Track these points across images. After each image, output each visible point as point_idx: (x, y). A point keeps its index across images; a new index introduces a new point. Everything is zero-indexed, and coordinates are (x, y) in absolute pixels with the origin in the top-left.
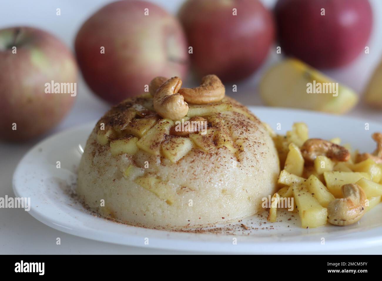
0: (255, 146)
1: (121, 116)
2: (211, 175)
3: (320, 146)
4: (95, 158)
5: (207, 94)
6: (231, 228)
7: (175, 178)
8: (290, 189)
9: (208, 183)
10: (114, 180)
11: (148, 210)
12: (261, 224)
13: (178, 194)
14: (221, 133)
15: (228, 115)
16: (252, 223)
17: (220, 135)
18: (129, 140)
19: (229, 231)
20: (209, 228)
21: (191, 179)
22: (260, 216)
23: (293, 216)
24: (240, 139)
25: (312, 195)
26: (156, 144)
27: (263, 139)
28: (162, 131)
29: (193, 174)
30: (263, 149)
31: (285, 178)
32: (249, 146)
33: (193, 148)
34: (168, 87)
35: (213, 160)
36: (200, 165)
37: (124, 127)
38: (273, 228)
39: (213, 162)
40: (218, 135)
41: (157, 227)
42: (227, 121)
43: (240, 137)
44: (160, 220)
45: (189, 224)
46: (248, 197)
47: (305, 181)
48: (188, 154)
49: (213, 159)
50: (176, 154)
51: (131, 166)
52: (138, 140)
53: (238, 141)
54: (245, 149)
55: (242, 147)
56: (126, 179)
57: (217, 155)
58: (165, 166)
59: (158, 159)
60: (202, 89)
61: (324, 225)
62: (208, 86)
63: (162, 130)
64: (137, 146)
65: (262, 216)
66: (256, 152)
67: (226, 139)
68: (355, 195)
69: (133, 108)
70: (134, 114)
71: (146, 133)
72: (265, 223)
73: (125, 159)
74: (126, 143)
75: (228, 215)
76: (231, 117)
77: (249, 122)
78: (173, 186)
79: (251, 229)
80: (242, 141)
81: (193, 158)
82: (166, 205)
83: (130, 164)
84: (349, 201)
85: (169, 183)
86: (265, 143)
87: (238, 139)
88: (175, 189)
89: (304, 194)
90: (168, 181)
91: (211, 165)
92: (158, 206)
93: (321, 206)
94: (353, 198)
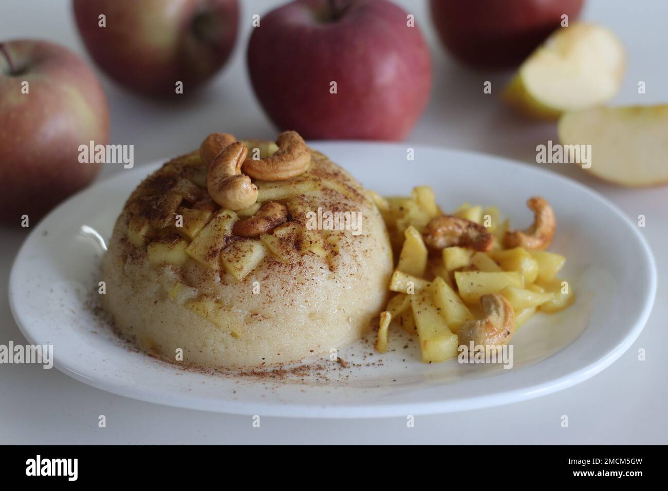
0: (355, 243)
1: (161, 203)
2: (292, 295)
3: (451, 228)
4: (126, 266)
5: (284, 168)
6: (324, 364)
7: (241, 302)
8: (407, 299)
9: (288, 306)
10: (156, 302)
11: (205, 345)
12: (365, 357)
13: (247, 323)
14: (306, 231)
15: (316, 197)
16: (353, 355)
17: (304, 233)
18: (174, 244)
19: (321, 372)
20: (292, 366)
21: (264, 303)
22: (364, 341)
23: (411, 340)
24: (334, 235)
25: (437, 311)
26: (213, 253)
27: (367, 228)
28: (220, 232)
29: (267, 295)
30: (367, 244)
31: (400, 282)
32: (347, 245)
33: (266, 256)
34: (227, 160)
35: (295, 274)
36: (277, 282)
37: (167, 222)
38: (382, 364)
39: (296, 277)
40: (301, 232)
41: (220, 368)
42: (314, 207)
43: (333, 233)
44: (223, 359)
45: (264, 363)
46: (346, 318)
47: (428, 285)
48: (260, 266)
49: (295, 272)
50: (242, 268)
51: (179, 285)
52: (188, 246)
53: (331, 239)
54: (341, 251)
55: (336, 247)
56: (173, 302)
57: (300, 265)
58: (227, 285)
59: (217, 275)
60: (277, 160)
61: (454, 357)
62: (285, 155)
63: (220, 229)
64: (186, 254)
65: (367, 341)
66: (356, 253)
67: (313, 239)
68: (498, 312)
69: (178, 189)
70: (179, 199)
71: (198, 234)
72: (371, 354)
73: (170, 273)
74: (171, 249)
75: (319, 347)
76: (320, 201)
77: (346, 205)
78: (241, 312)
79: (351, 365)
80: (337, 238)
81: (266, 273)
82: (231, 339)
83: (177, 282)
84: (488, 324)
85: (234, 309)
86: (370, 235)
87: (330, 235)
88: (242, 318)
89: (426, 309)
90: (232, 306)
91: (292, 282)
92: (219, 340)
93: (448, 331)
94: (495, 318)
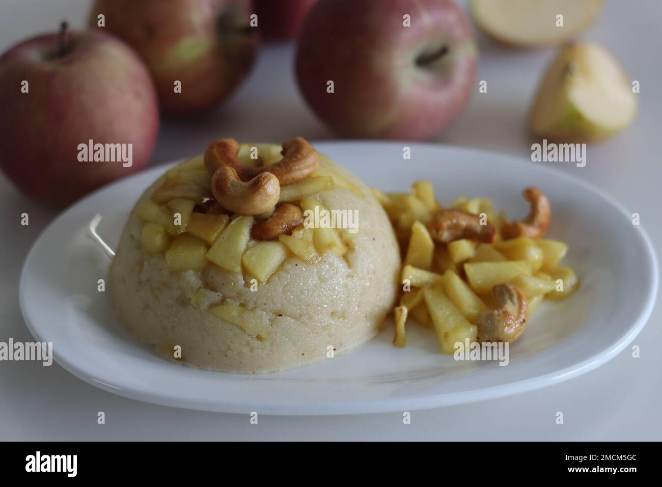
3: (454, 221)
8: (420, 293)
11: (229, 349)
13: (271, 324)
31: (413, 275)
33: (287, 257)
37: (183, 228)
44: (249, 362)
46: (365, 315)
47: (440, 279)
48: (281, 268)
51: (202, 290)
52: (208, 251)
53: (346, 237)
56: (195, 308)
59: (240, 278)
64: (207, 259)
68: (512, 301)
71: (217, 239)
73: (192, 280)
75: (341, 345)
78: (265, 315)
82: (256, 342)
83: (200, 287)
84: (505, 313)
85: (258, 312)
88: (267, 320)
90: (257, 309)
92: (245, 343)
93: (467, 323)
94: (510, 307)
